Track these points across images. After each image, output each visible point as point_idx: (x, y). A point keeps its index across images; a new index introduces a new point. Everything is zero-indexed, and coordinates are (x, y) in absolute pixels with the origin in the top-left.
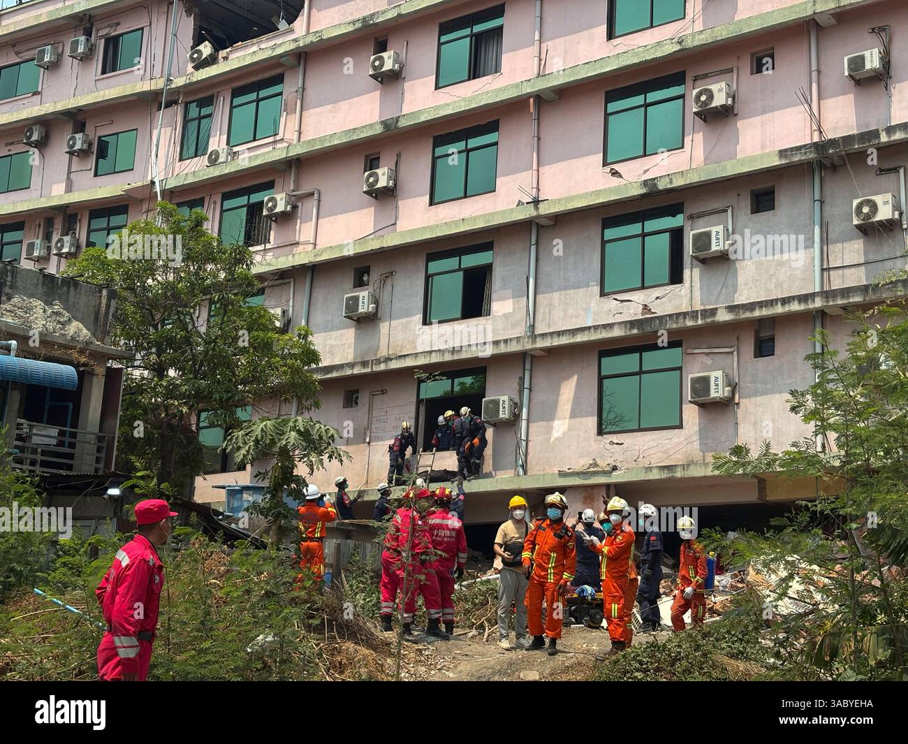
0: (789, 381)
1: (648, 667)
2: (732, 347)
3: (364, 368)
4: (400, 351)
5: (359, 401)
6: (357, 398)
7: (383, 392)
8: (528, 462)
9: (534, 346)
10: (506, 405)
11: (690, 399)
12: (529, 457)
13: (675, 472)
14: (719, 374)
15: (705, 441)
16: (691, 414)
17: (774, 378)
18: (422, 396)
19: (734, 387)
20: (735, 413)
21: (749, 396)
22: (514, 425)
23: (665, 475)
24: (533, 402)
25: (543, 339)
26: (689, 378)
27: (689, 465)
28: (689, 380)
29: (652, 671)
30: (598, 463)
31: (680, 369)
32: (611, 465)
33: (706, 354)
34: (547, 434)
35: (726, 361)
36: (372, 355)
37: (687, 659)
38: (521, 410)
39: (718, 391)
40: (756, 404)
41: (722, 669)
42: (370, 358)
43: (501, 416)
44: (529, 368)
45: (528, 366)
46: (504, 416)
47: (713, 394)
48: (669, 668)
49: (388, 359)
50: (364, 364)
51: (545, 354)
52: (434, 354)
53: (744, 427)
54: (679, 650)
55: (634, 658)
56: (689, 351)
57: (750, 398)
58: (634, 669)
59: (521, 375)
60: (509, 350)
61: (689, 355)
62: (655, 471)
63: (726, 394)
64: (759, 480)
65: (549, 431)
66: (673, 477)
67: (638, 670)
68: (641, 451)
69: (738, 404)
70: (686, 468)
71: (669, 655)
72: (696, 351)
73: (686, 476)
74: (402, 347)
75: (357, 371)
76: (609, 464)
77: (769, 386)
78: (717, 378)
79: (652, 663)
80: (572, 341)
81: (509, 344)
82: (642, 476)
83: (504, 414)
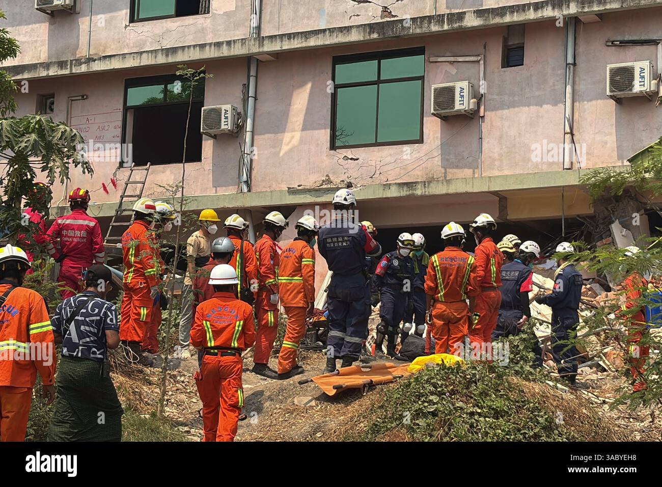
0: (537, 93)
1: (443, 390)
2: (479, 55)
3: (62, 69)
4: (104, 51)
5: (54, 107)
6: (53, 103)
7: (84, 97)
8: (253, 177)
9: (261, 50)
10: (229, 115)
11: (432, 111)
12: (254, 173)
13: (415, 190)
14: (465, 84)
15: (447, 157)
16: (433, 127)
17: (522, 90)
18: (130, 103)
19: (479, 98)
20: (480, 126)
21: (495, 109)
22: (237, 137)
23: (404, 192)
24: (258, 113)
25: (272, 42)
26: (433, 88)
27: (429, 182)
28: (433, 91)
29: (448, 394)
30: (332, 179)
31: (422, 78)
32: (346, 182)
33: (451, 63)
34: (274, 147)
35: (471, 70)
36: (69, 55)
37: (483, 381)
38: (245, 121)
39: (462, 103)
40: (503, 118)
41: (519, 391)
42: (69, 57)
43: (223, 127)
44: (254, 75)
45: (253, 73)
46: (226, 127)
47: (458, 106)
48: (465, 391)
49: (90, 60)
50: (62, 64)
51: (273, 59)
52: (144, 55)
53: (488, 142)
54: (474, 372)
55: (427, 381)
56: (432, 59)
57: (496, 110)
58: (429, 392)
59: (246, 82)
60: (232, 54)
61: (432, 64)
62: (393, 188)
63: (471, 107)
64: (500, 198)
65: (277, 144)
66: (413, 194)
67: (432, 393)
68: (378, 168)
69: (484, 116)
70: (426, 186)
71: (465, 378)
72: (440, 59)
73: (427, 193)
74: (105, 47)
75: (53, 72)
76: (343, 181)
77: (516, 98)
78: (462, 89)
79: (446, 386)
80: (304, 45)
81: (232, 46)
82: (380, 194)
83: (226, 125)
